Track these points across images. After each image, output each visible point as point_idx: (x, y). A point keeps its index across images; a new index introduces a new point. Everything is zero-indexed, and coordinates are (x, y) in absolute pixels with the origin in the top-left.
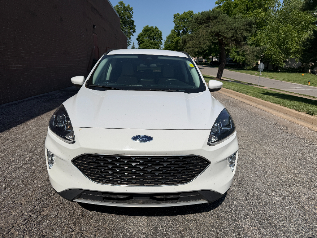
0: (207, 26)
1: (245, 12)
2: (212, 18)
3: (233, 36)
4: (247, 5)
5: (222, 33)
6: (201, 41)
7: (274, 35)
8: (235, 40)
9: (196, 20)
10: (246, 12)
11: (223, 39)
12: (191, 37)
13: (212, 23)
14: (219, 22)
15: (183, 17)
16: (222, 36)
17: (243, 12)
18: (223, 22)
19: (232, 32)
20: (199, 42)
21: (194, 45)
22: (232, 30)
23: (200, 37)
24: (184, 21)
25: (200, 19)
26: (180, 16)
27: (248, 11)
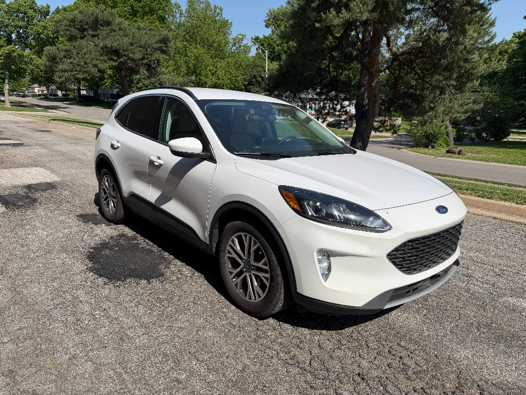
0: (94, 36)
1: (131, 17)
2: (101, 22)
3: (143, 59)
4: (132, 7)
5: (124, 51)
6: (88, 61)
7: (181, 61)
8: (146, 64)
9: (71, 21)
10: (133, 18)
11: (128, 61)
12: (65, 51)
13: (104, 31)
14: (115, 31)
15: (14, 9)
16: (125, 55)
17: (128, 16)
18: (121, 33)
19: (140, 51)
20: (86, 63)
21: (75, 67)
22: (140, 47)
23: (85, 54)
24: (17, 16)
25: (80, 22)
26: (8, 6)
27: (135, 16)
